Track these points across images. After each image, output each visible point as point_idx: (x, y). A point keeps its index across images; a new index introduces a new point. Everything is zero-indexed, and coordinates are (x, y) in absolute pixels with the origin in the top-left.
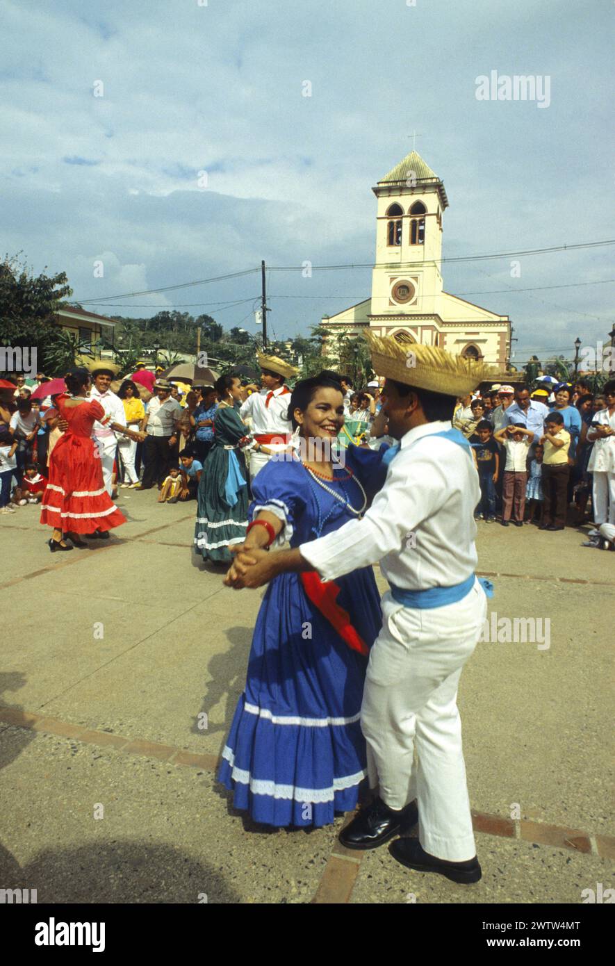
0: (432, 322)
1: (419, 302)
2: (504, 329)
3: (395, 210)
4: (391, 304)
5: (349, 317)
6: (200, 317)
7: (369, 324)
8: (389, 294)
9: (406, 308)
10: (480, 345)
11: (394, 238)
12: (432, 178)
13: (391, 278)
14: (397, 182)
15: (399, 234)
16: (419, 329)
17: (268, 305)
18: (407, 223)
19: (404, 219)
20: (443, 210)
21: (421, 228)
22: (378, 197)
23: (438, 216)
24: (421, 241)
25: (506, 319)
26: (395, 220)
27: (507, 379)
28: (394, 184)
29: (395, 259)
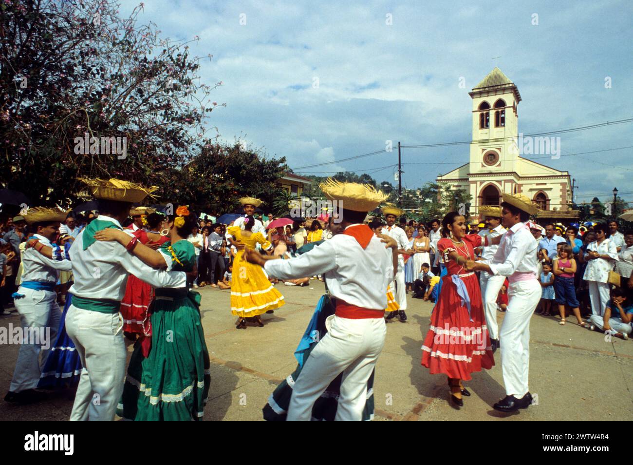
0: (511, 177)
1: (502, 164)
3: (484, 106)
4: (483, 166)
5: (455, 175)
6: (362, 176)
7: (468, 179)
8: (482, 160)
9: (493, 168)
10: (548, 193)
11: (484, 123)
12: (509, 84)
13: (483, 150)
14: (485, 88)
15: (488, 121)
16: (503, 182)
17: (402, 169)
18: (492, 113)
19: (490, 111)
20: (518, 103)
21: (503, 116)
22: (473, 98)
23: (514, 107)
24: (503, 124)
25: (566, 174)
26: (485, 112)
27: (566, 216)
28: (483, 90)
29: (485, 137)
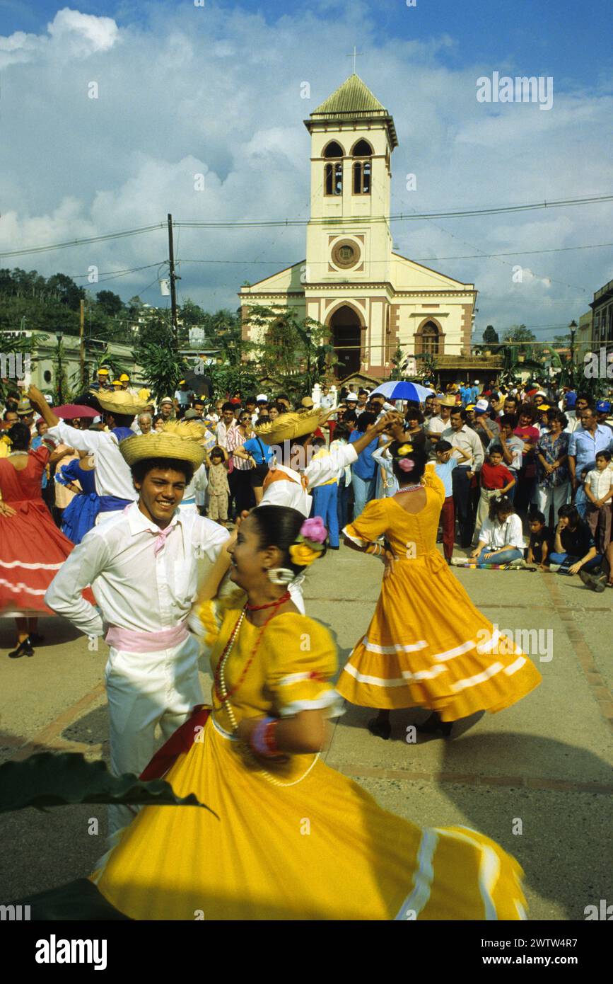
0: (382, 292)
1: (366, 266)
2: (469, 300)
3: (333, 150)
4: (331, 269)
5: (279, 284)
7: (303, 294)
8: (328, 257)
9: (349, 274)
10: (441, 320)
11: (332, 186)
12: (379, 111)
13: (330, 237)
14: (335, 114)
15: (339, 179)
16: (367, 300)
17: (176, 272)
18: (348, 166)
19: (345, 161)
20: (392, 150)
21: (367, 172)
22: (311, 133)
23: (387, 158)
24: (365, 189)
25: (470, 288)
26: (334, 163)
27: (480, 365)
28: (332, 117)
29: (334, 213)
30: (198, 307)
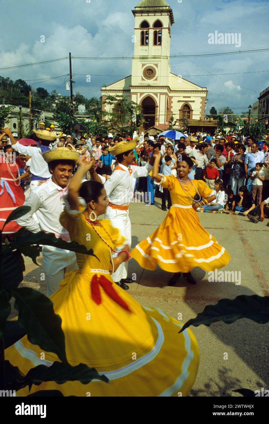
0: (165, 91)
1: (159, 79)
2: (204, 95)
3: (145, 24)
4: (143, 79)
5: (119, 86)
7: (130, 90)
8: (141, 74)
9: (151, 82)
10: (191, 104)
11: (144, 41)
12: (166, 6)
13: (142, 65)
14: (146, 7)
15: (147, 38)
16: (159, 94)
17: (73, 79)
18: (151, 32)
19: (150, 30)
20: (171, 25)
21: (160, 35)
22: (135, 16)
23: (169, 29)
24: (159, 43)
25: (205, 89)
26: (145, 31)
27: (209, 124)
28: (144, 9)
29: (145, 54)
30: (82, 96)
